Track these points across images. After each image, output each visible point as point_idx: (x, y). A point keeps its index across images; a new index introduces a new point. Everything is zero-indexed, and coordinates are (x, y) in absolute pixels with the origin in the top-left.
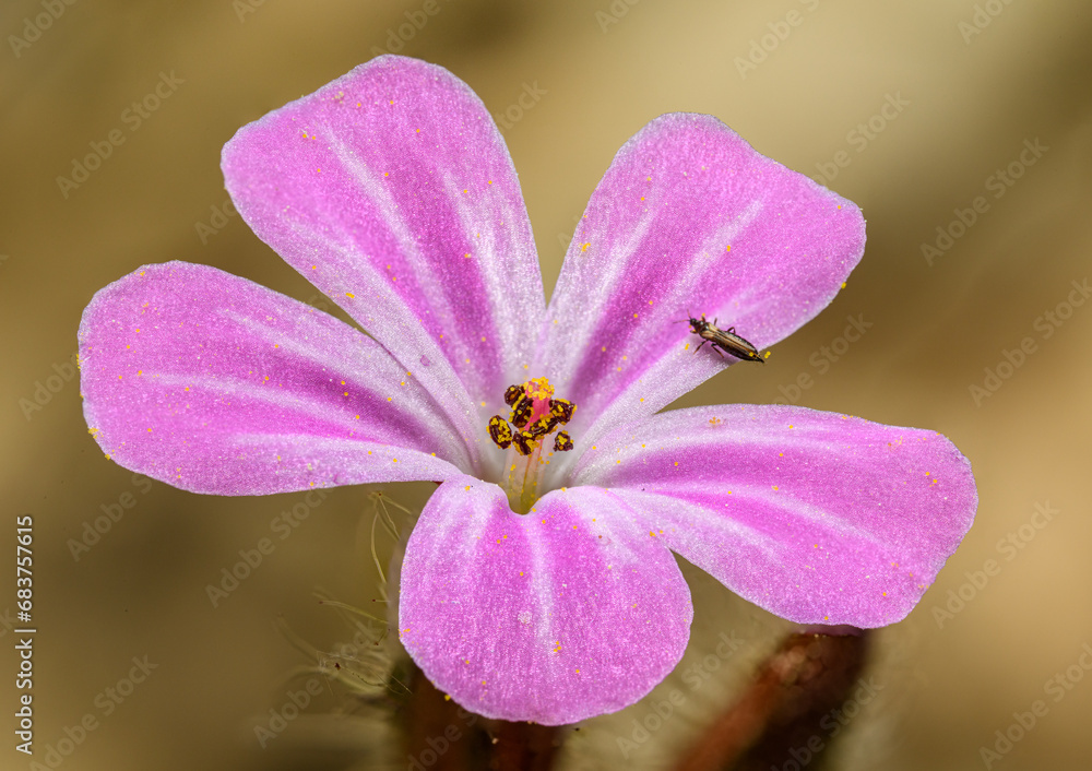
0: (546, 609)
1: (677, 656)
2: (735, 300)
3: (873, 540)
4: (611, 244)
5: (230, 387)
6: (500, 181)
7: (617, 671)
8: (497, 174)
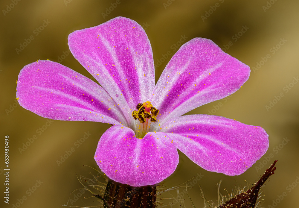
0: (137, 157)
1: (172, 172)
2: (209, 87)
3: (236, 152)
4: (176, 70)
5: (58, 93)
6: (147, 52)
7: (154, 174)
8: (146, 50)
